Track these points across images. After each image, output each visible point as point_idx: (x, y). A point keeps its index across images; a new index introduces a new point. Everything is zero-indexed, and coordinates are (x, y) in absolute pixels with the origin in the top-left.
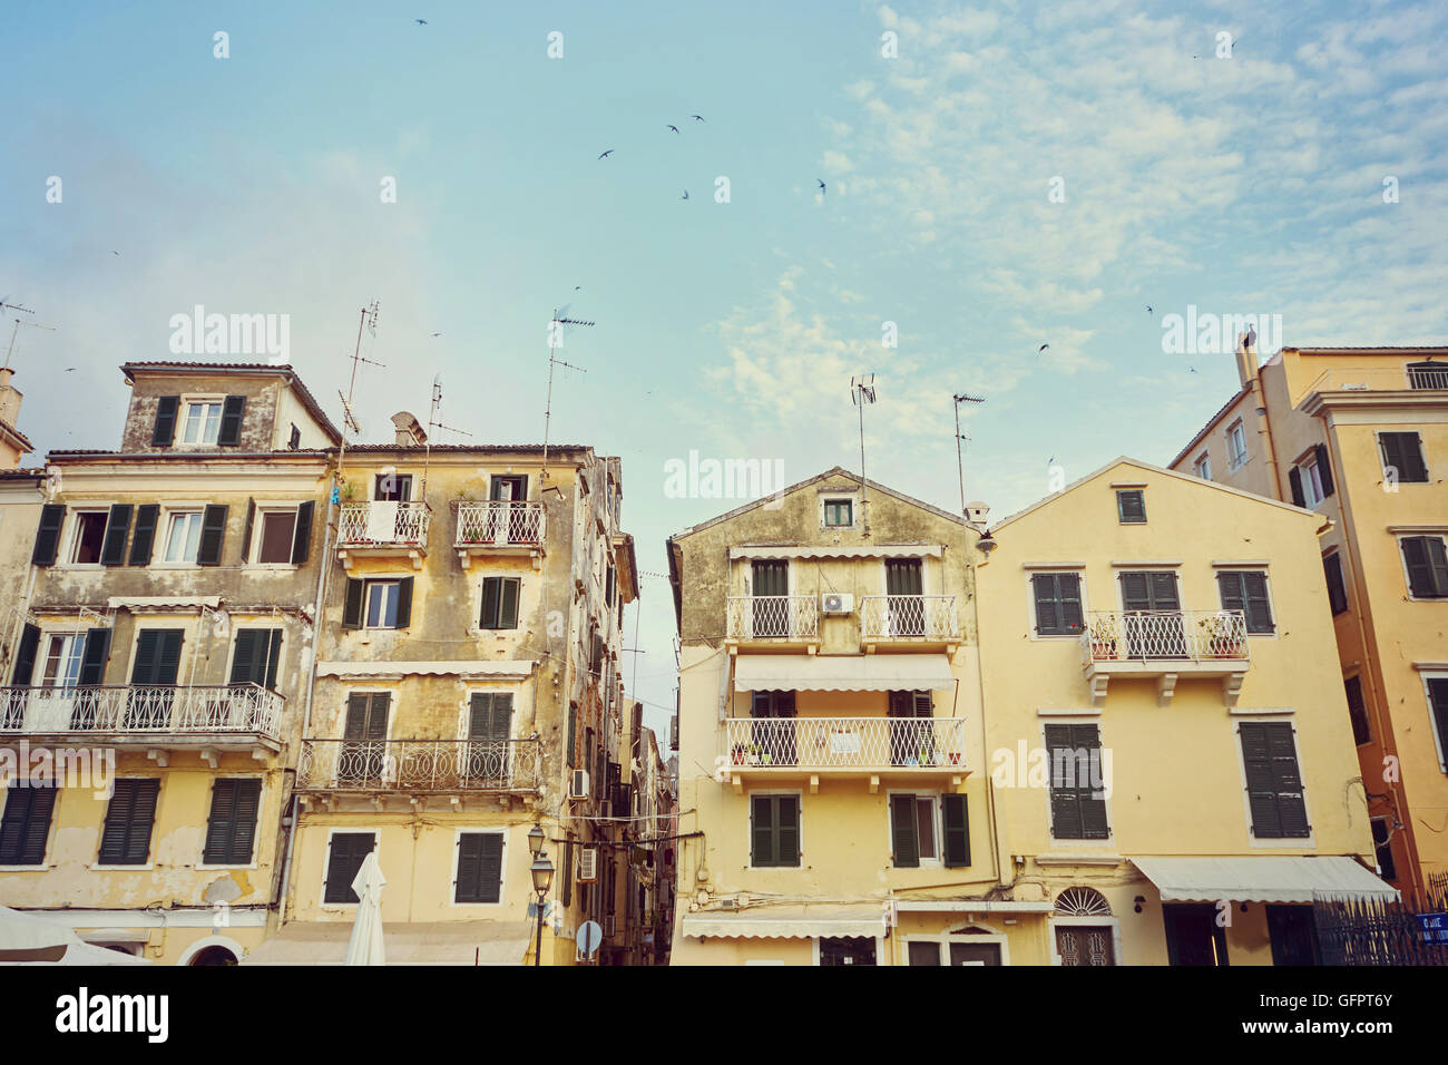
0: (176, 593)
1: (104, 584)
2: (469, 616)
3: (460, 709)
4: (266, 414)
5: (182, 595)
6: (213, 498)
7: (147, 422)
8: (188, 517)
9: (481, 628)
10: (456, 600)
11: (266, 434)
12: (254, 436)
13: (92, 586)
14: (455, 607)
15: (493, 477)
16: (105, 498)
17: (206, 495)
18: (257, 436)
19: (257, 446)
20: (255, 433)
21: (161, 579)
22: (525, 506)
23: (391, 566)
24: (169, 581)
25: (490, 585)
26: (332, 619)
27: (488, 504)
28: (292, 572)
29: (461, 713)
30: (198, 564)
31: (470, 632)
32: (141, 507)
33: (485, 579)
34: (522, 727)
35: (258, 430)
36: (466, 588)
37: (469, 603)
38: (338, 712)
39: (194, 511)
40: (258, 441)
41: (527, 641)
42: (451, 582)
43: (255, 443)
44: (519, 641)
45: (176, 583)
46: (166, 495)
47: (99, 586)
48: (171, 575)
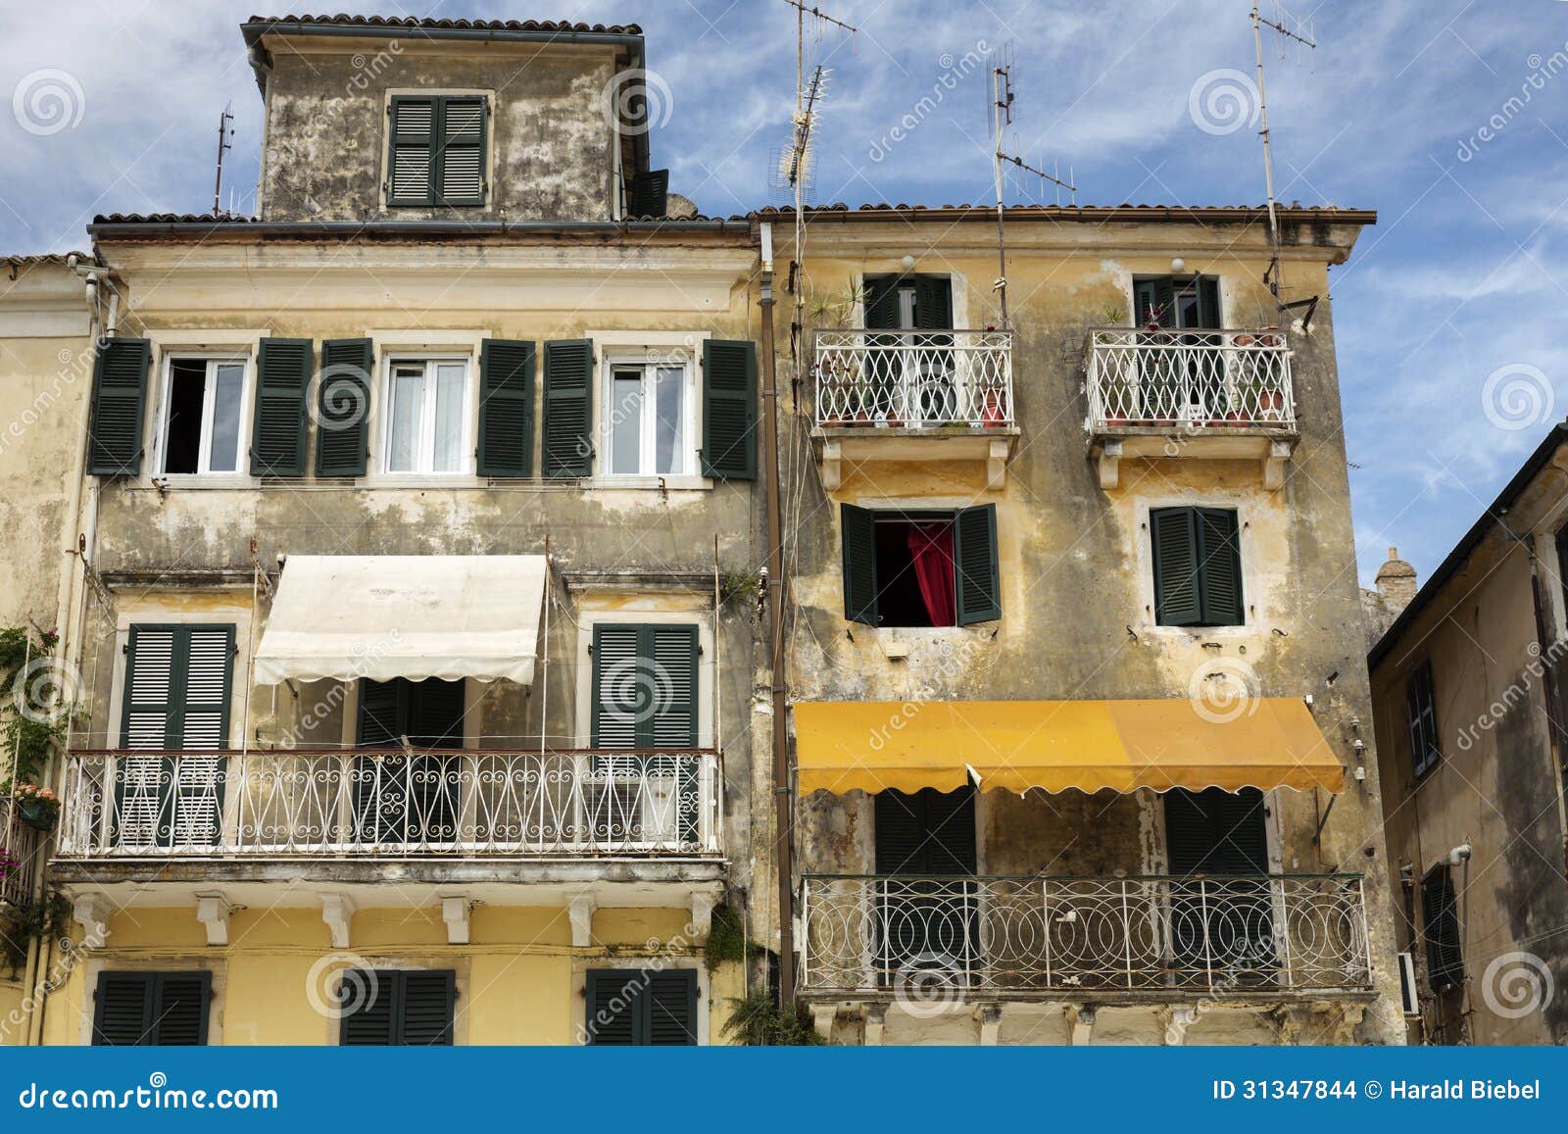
0: (434, 542)
1: (259, 522)
2: (1128, 597)
3: (1139, 809)
4: (590, 135)
5: (448, 551)
6: (495, 328)
7: (313, 151)
8: (431, 370)
9: (1159, 623)
10: (1093, 558)
11: (596, 181)
12: (569, 187)
13: (234, 526)
14: (1093, 573)
15: (1138, 282)
16: (237, 323)
17: (476, 319)
18: (576, 186)
19: (580, 209)
20: (570, 180)
21: (393, 512)
22: (1217, 340)
23: (932, 483)
24: (413, 514)
25: (1166, 525)
26: (808, 603)
27: (1133, 337)
28: (698, 496)
29: (1143, 817)
30: (481, 473)
31: (1136, 630)
32: (326, 344)
33: (1153, 512)
34: (1291, 851)
35: (577, 172)
36: (1113, 533)
37: (1126, 567)
38: (852, 817)
39: (453, 358)
40: (580, 197)
41: (1274, 652)
42: (1076, 520)
43: (572, 201)
44: (1256, 653)
45: (431, 522)
46: (381, 319)
47: (248, 526)
48: (416, 500)
